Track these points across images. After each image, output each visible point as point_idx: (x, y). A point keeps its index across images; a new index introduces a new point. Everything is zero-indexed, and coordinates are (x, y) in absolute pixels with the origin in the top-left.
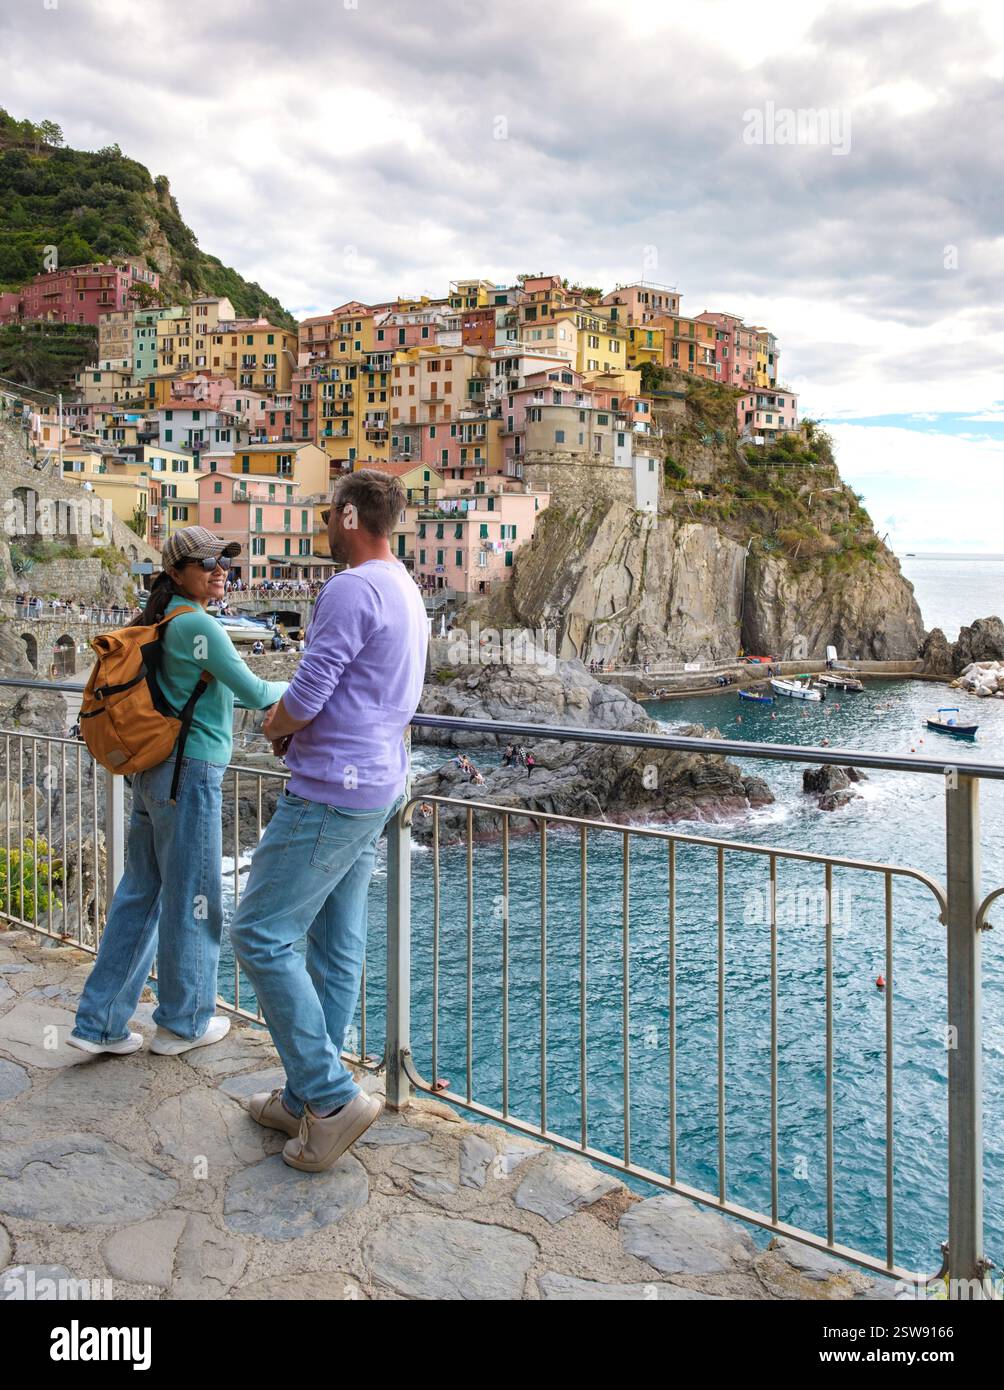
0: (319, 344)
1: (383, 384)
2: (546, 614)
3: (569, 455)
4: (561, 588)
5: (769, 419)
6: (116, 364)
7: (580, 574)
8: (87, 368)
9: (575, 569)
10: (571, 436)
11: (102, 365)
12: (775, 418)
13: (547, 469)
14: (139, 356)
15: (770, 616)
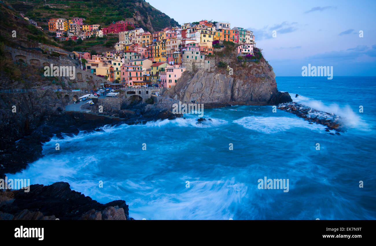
0: (156, 37)
1: (165, 46)
2: (181, 91)
3: (190, 61)
4: (185, 87)
5: (245, 50)
6: (122, 42)
7: (189, 84)
8: (117, 44)
9: (188, 83)
10: (190, 57)
11: (120, 42)
12: (247, 50)
13: (185, 63)
14: (126, 40)
15: (237, 92)
